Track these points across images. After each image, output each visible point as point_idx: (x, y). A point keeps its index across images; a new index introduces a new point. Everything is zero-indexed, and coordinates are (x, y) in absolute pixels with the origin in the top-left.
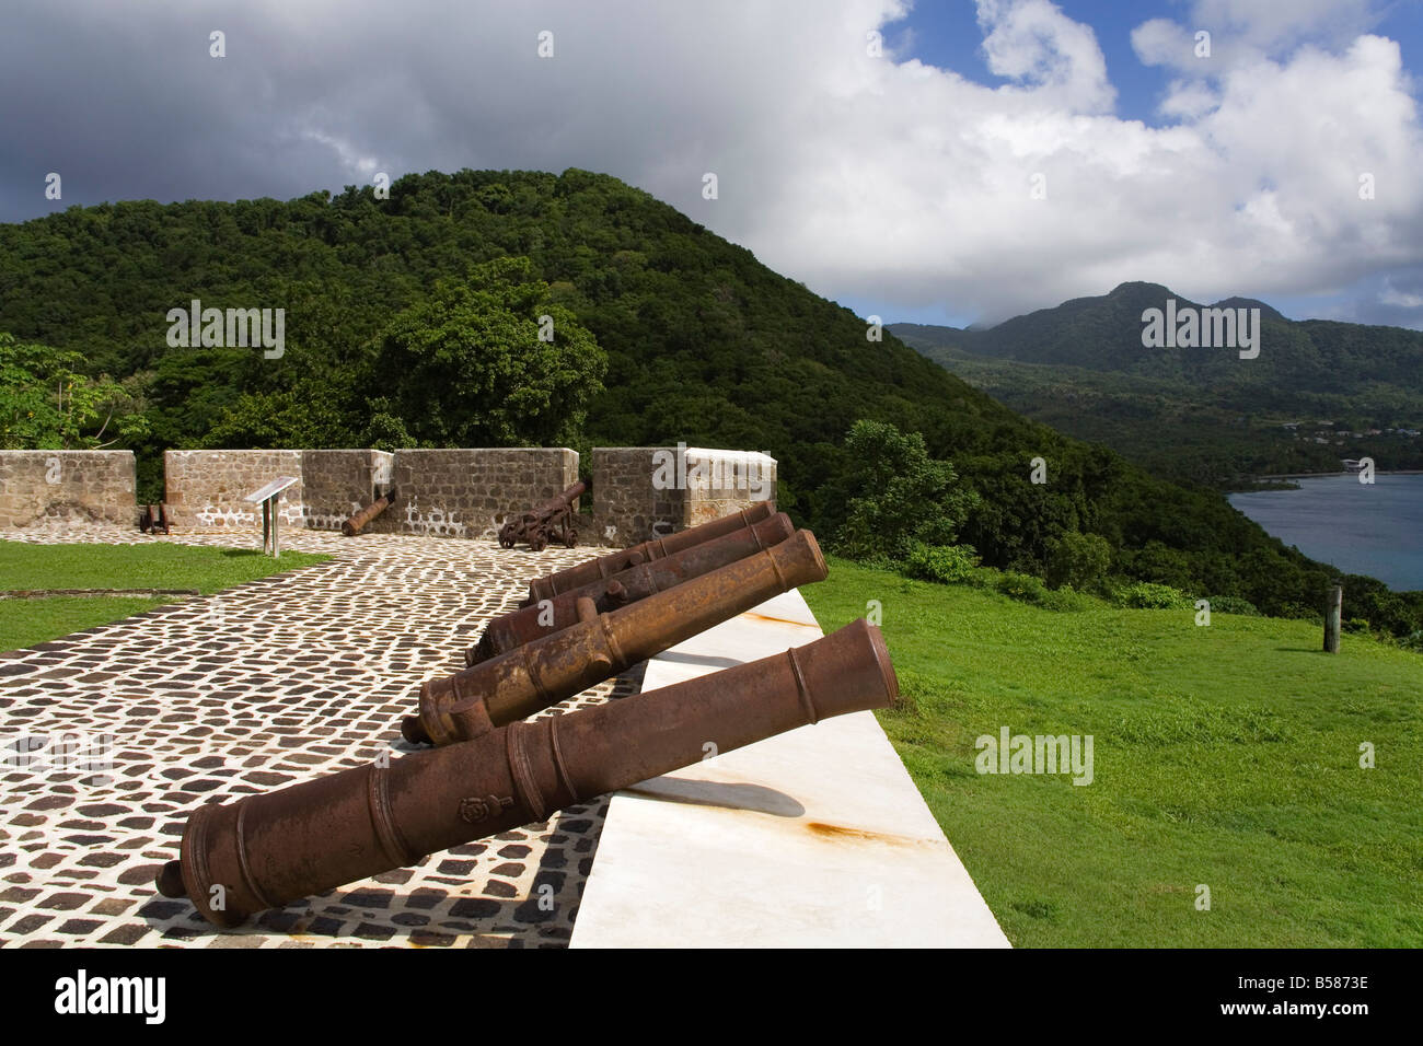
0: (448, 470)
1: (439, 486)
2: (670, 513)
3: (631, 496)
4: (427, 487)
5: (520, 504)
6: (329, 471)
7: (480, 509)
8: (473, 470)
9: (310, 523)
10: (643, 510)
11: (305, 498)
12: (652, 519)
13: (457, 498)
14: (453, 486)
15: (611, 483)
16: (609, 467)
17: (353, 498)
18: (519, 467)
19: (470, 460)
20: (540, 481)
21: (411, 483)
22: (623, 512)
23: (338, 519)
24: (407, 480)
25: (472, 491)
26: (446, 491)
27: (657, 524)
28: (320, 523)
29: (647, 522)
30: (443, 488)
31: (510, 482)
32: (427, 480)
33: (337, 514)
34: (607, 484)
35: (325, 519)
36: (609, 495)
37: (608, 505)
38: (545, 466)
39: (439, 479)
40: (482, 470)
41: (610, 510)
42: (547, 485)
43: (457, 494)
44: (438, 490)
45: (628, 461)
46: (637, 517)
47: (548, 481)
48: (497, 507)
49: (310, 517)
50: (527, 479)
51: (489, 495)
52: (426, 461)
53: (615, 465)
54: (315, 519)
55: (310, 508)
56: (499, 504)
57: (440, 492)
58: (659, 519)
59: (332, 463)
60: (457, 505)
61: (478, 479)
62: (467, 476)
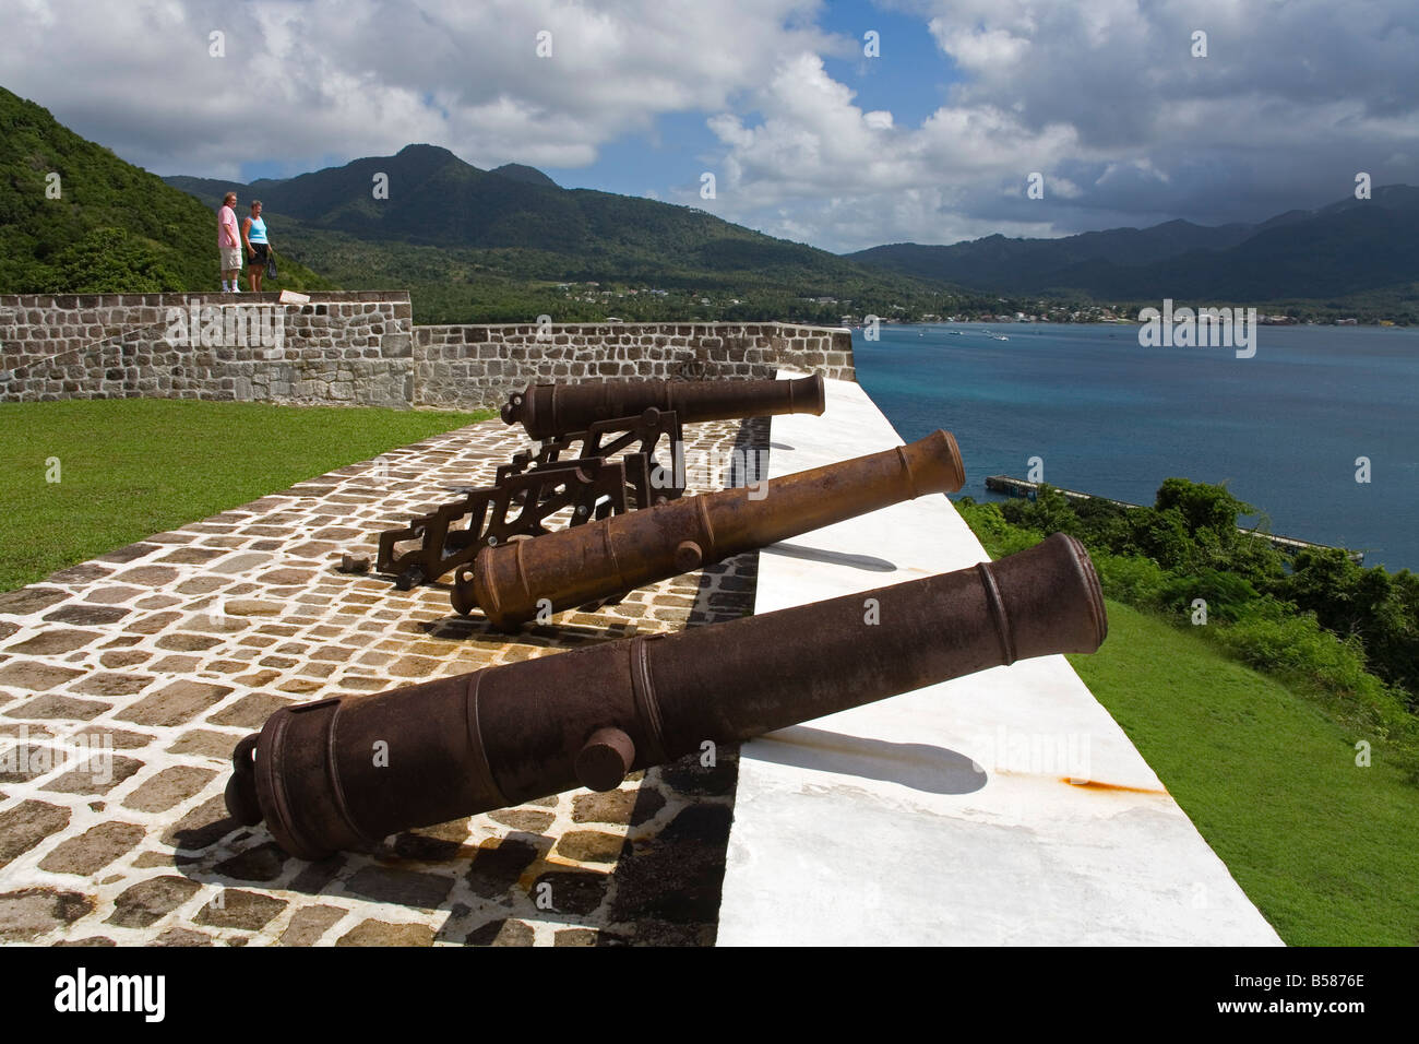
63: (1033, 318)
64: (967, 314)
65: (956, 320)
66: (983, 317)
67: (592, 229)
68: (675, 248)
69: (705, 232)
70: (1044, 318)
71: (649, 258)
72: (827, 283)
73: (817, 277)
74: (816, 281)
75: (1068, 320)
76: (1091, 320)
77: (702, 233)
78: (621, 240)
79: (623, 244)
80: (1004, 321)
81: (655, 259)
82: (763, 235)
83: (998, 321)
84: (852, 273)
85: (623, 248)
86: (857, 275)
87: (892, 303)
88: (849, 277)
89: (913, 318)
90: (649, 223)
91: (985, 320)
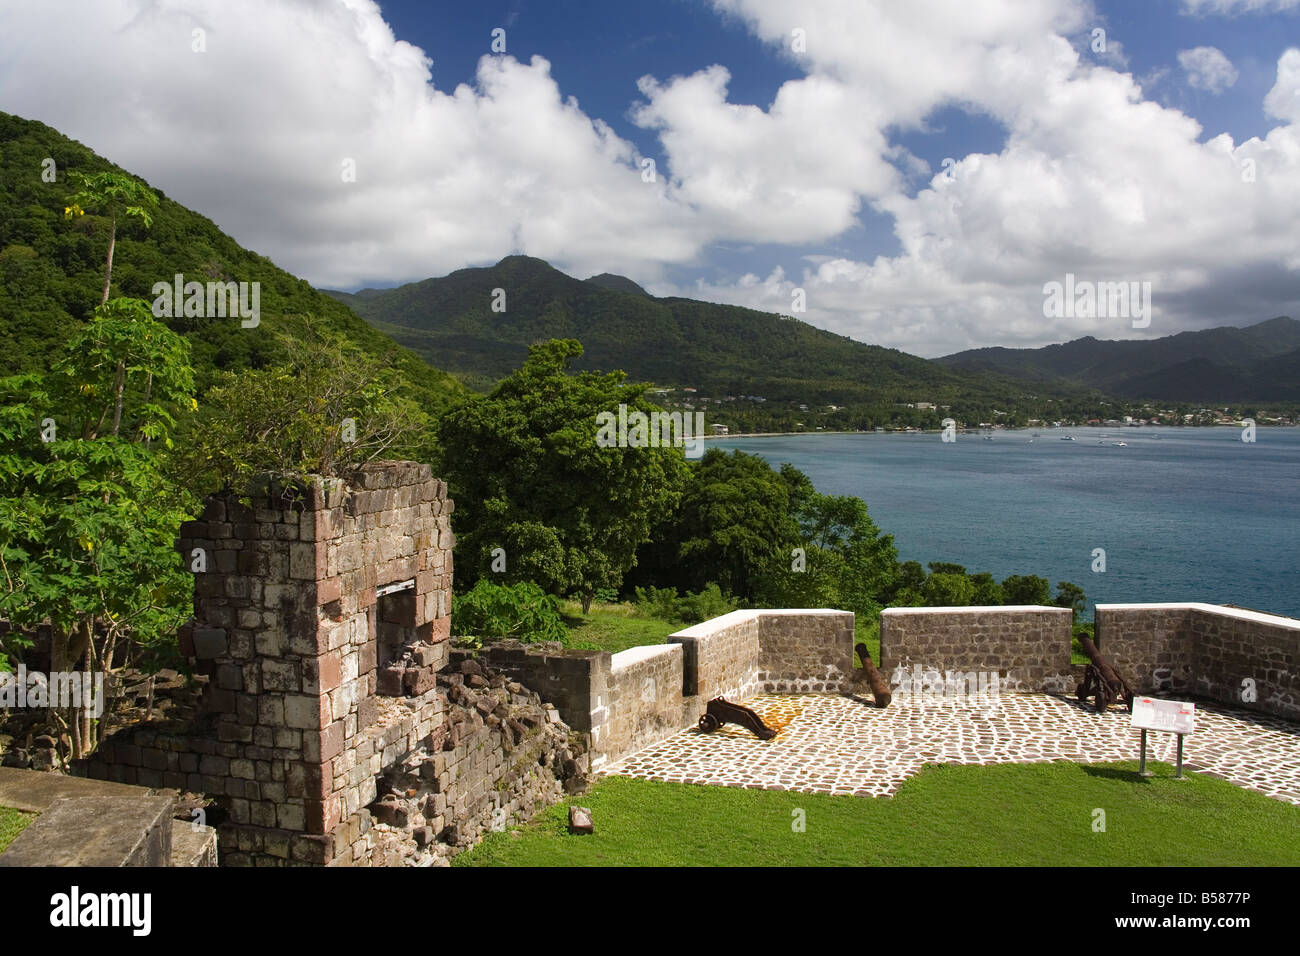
0: (947, 631)
1: (936, 646)
2: (1169, 661)
3: (1134, 649)
4: (922, 647)
5: (1025, 660)
6: (796, 635)
7: (982, 665)
8: (976, 630)
9: (768, 688)
10: (1146, 660)
11: (762, 662)
12: (1153, 667)
13: (956, 657)
14: (952, 646)
15: (1117, 638)
16: (1116, 625)
17: (827, 660)
18: (1026, 627)
19: (973, 622)
20: (1047, 639)
21: (903, 644)
22: (1127, 662)
23: (807, 682)
24: (899, 642)
25: (973, 649)
26: (942, 650)
27: (1157, 671)
28: (782, 687)
29: (1148, 670)
30: (940, 648)
31: (1016, 640)
32: (922, 641)
33: (805, 677)
34: (1114, 640)
35: (789, 684)
36: (1115, 649)
37: (1113, 657)
38: (1052, 625)
39: (936, 640)
40: (985, 630)
41: (1115, 661)
42: (1055, 642)
43: (955, 653)
44: (935, 650)
45: (1134, 620)
46: (1140, 666)
47: (1056, 638)
48: (999, 663)
49: (767, 682)
50: (1035, 637)
51: (992, 653)
52: (921, 623)
53: (1122, 623)
54: (775, 683)
55: (768, 673)
56: (1001, 661)
57: (937, 652)
58: (1159, 666)
59: (801, 627)
60: (955, 662)
61: (981, 639)
62: (969, 636)
63: (1142, 421)
64: (1073, 418)
65: (1062, 425)
66: (1089, 422)
67: (684, 336)
68: (767, 355)
69: (796, 339)
70: (1155, 422)
71: (741, 365)
72: (921, 387)
73: (911, 383)
74: (911, 387)
75: (1181, 423)
76: (1206, 424)
77: (793, 339)
78: (713, 348)
79: (715, 351)
80: (1112, 426)
81: (747, 365)
82: (852, 341)
83: (1106, 425)
84: (945, 378)
85: (715, 354)
86: (951, 379)
87: (993, 408)
88: (942, 382)
89: (1017, 423)
90: (741, 331)
91: (1093, 425)
